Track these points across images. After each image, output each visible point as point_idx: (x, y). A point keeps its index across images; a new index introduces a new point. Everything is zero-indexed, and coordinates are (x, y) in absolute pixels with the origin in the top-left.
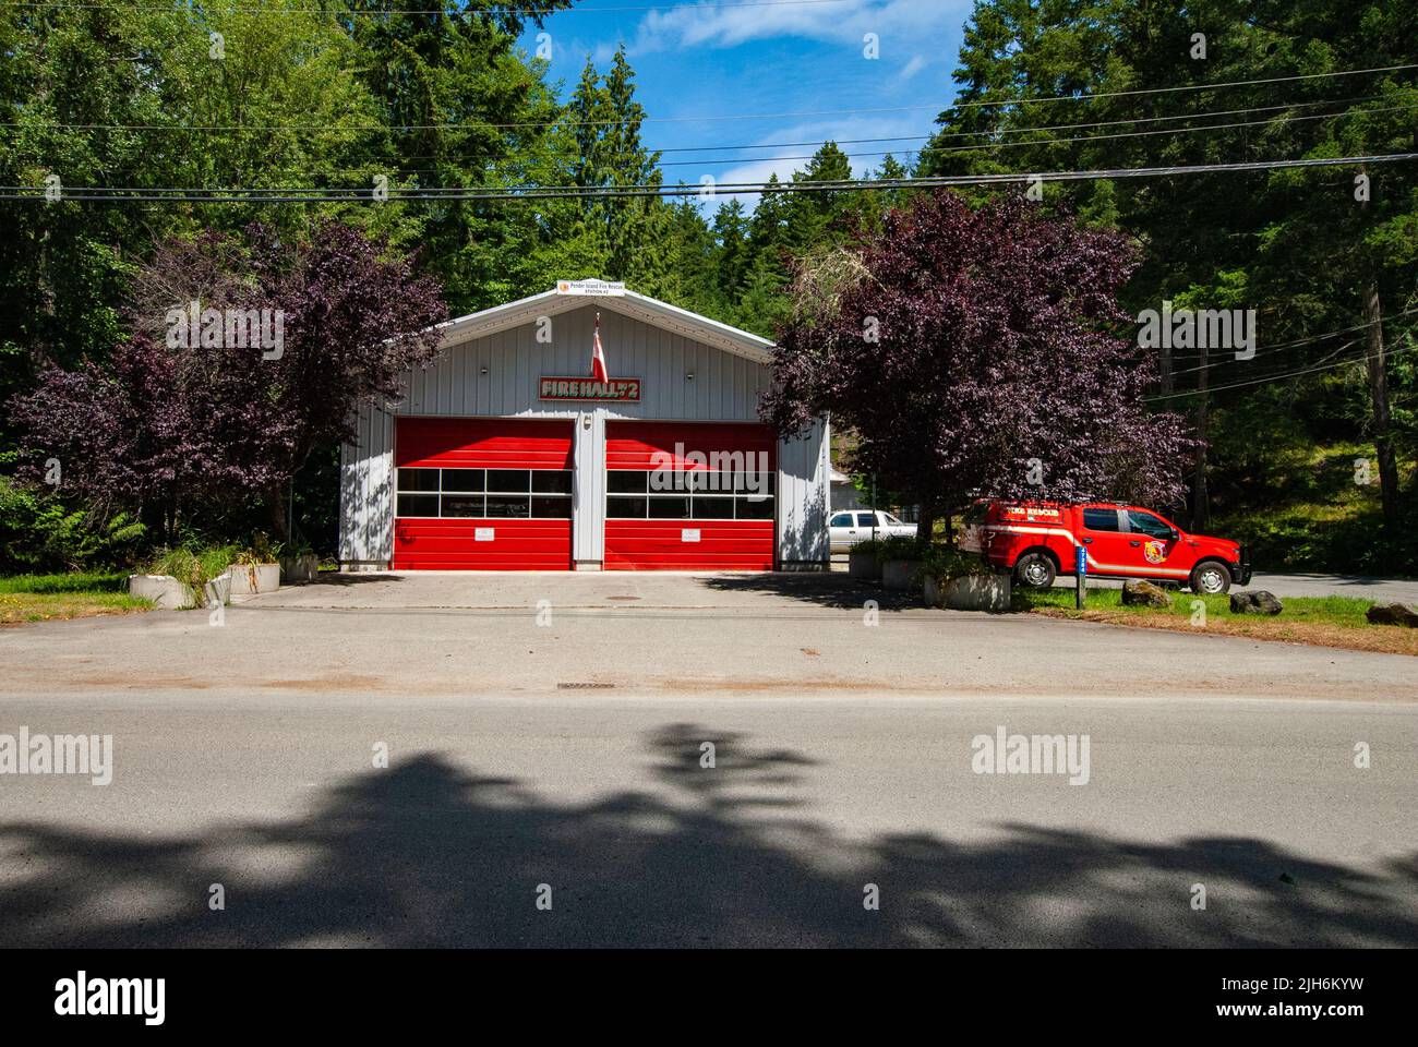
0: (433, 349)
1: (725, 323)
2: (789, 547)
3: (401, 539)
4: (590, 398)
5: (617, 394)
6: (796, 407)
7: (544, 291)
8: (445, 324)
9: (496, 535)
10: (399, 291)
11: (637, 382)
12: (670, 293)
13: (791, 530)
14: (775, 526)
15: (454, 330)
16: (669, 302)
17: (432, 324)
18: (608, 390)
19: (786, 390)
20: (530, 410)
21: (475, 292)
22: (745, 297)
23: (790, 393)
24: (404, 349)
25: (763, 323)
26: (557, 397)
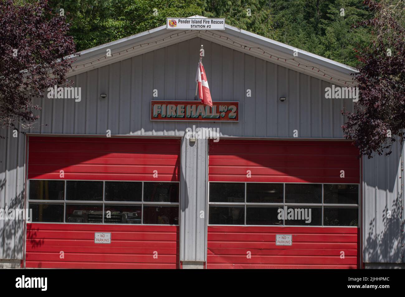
0: (62, 78)
1: (310, 51)
2: (371, 251)
3: (32, 242)
4: (195, 118)
5: (218, 115)
6: (378, 126)
7: (154, 27)
8: (72, 56)
9: (112, 239)
10: (34, 29)
11: (236, 104)
12: (263, 26)
13: (373, 237)
14: (359, 232)
15: (80, 60)
16: (262, 34)
17: (61, 56)
18: (211, 112)
19: (369, 111)
20: (143, 130)
21: (95, 28)
22: (328, 28)
23: (373, 113)
24: (37, 77)
25: (344, 51)
26: (166, 117)
